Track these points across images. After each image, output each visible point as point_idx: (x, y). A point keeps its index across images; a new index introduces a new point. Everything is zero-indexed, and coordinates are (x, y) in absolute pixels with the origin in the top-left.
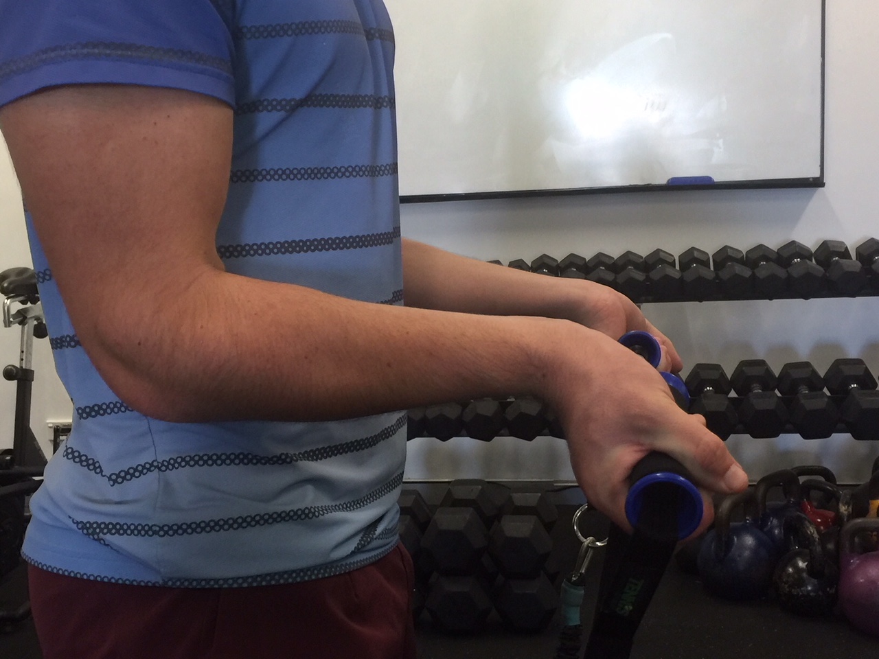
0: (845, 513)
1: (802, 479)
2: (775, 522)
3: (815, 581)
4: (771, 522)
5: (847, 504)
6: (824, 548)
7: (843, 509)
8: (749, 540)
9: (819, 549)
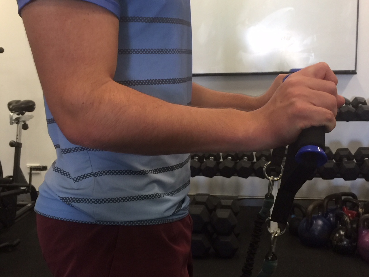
0: (361, 212)
1: (343, 198)
2: (331, 215)
3: (348, 240)
4: (330, 215)
5: (362, 208)
6: (352, 227)
7: (360, 210)
8: (320, 222)
9: (349, 226)
